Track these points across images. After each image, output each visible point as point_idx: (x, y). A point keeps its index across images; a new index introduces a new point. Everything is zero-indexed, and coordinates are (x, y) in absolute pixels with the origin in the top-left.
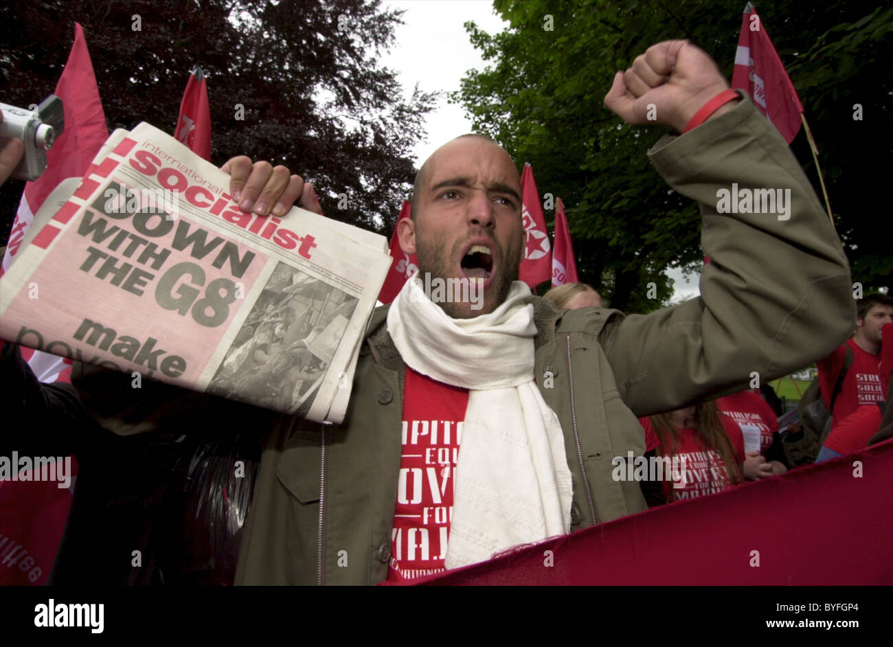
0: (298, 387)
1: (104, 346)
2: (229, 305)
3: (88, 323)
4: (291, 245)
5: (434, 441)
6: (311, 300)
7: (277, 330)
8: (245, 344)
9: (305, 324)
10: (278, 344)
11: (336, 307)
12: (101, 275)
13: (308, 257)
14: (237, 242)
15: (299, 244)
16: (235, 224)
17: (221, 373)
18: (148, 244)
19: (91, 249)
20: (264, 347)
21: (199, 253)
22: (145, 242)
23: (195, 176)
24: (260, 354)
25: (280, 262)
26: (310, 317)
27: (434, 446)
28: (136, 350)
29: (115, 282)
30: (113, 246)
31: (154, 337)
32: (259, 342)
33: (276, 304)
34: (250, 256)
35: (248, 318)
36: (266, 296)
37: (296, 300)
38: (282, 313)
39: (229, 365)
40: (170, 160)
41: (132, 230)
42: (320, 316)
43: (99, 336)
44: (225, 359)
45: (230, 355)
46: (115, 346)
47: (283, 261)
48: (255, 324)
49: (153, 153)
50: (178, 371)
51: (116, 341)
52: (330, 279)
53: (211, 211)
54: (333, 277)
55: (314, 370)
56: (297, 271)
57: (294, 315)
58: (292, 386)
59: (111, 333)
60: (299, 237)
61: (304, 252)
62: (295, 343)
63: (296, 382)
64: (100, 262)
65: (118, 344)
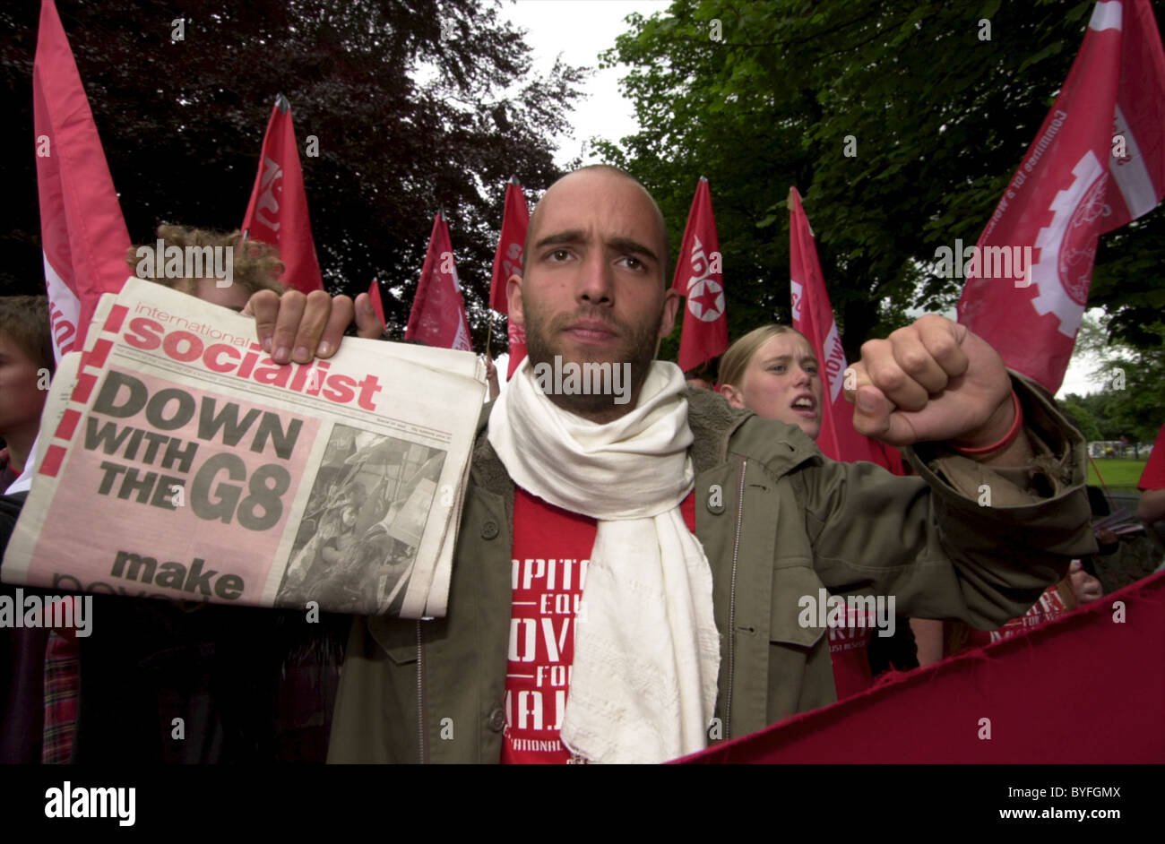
0: (382, 585)
1: (147, 579)
2: (282, 498)
3: (123, 556)
4: (347, 396)
5: (551, 585)
6: (384, 467)
7: (346, 517)
8: (310, 542)
9: (380, 502)
10: (349, 534)
11: (417, 469)
12: (124, 493)
13: (372, 407)
14: (278, 410)
15: (357, 391)
16: (271, 385)
17: (287, 585)
18: (169, 442)
19: (105, 465)
20: (333, 542)
21: (232, 437)
22: (165, 439)
23: (210, 332)
24: (329, 552)
25: (336, 424)
26: (385, 491)
27: (550, 592)
28: (184, 576)
29: (142, 499)
30: (130, 454)
31: (200, 557)
32: (326, 537)
33: (339, 483)
34: (296, 425)
35: (306, 510)
36: (325, 476)
37: (364, 472)
38: (348, 493)
39: (295, 572)
40: (175, 321)
41: (148, 427)
42: (399, 484)
43: (139, 568)
44: (288, 565)
45: (293, 559)
46: (159, 576)
47: (339, 422)
48: (317, 514)
49: (150, 318)
50: (236, 591)
51: (158, 571)
52: (404, 431)
53: (240, 374)
54: (409, 428)
55: (400, 559)
56: (361, 431)
57: (364, 493)
58: (374, 585)
59: (151, 563)
60: (358, 382)
61: (366, 403)
62: (370, 529)
63: (378, 579)
64: (119, 479)
65: (161, 574)
